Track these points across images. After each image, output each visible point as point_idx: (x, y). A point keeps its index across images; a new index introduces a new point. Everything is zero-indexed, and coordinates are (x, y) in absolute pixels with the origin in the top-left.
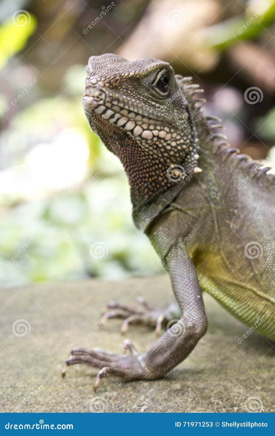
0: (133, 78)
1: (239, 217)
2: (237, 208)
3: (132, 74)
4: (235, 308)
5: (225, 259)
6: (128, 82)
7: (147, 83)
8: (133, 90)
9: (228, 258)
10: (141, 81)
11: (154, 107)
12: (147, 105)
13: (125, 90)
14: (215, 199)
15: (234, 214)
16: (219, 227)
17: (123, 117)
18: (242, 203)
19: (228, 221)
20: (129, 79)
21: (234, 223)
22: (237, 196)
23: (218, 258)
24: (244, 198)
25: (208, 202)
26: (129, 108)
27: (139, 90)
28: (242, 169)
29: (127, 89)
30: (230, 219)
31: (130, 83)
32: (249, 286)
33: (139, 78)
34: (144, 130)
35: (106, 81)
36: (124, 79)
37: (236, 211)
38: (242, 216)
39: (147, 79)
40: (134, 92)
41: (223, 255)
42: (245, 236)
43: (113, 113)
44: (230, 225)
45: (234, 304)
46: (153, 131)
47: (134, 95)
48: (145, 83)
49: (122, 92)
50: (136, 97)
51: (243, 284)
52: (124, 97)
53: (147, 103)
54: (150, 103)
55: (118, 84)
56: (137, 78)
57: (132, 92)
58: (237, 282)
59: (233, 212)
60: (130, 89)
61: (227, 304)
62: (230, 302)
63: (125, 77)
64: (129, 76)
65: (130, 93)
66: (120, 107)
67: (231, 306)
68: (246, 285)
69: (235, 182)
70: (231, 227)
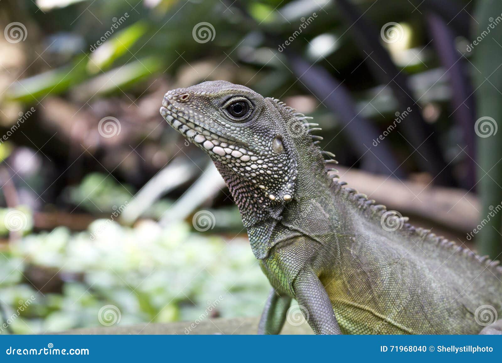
0: (204, 98)
1: (357, 244)
2: (354, 236)
3: (203, 93)
4: (351, 329)
5: (346, 283)
6: (198, 100)
7: (216, 104)
8: (204, 108)
9: (349, 282)
10: (211, 102)
11: (223, 126)
12: (216, 124)
13: (195, 107)
14: (337, 227)
15: (353, 242)
16: (341, 254)
17: (191, 130)
18: (357, 231)
19: (348, 248)
20: (199, 98)
21: (354, 249)
22: (352, 224)
23: (339, 282)
24: (358, 226)
25: (332, 230)
26: (194, 122)
27: (210, 109)
28: (351, 201)
29: (198, 106)
30: (350, 246)
31: (201, 102)
32: (367, 308)
33: (209, 98)
34: (215, 146)
35: (175, 95)
36: (196, 96)
37: (354, 239)
38: (359, 243)
39: (217, 100)
40: (204, 110)
41: (345, 279)
42: (364, 261)
43: (180, 124)
44: (350, 251)
45: (350, 325)
46: (225, 149)
47: (204, 112)
48: (215, 104)
49: (192, 108)
50: (206, 115)
51: (362, 306)
52: (191, 112)
53: (216, 122)
54: (219, 122)
55: (186, 100)
56: (207, 98)
57: (203, 110)
58: (356, 304)
59: (352, 240)
60: (200, 106)
61: (344, 326)
62: (346, 324)
63: (196, 95)
64: (200, 95)
65: (200, 110)
66: (185, 119)
67: (347, 328)
68: (364, 307)
69: (348, 212)
70: (352, 253)
